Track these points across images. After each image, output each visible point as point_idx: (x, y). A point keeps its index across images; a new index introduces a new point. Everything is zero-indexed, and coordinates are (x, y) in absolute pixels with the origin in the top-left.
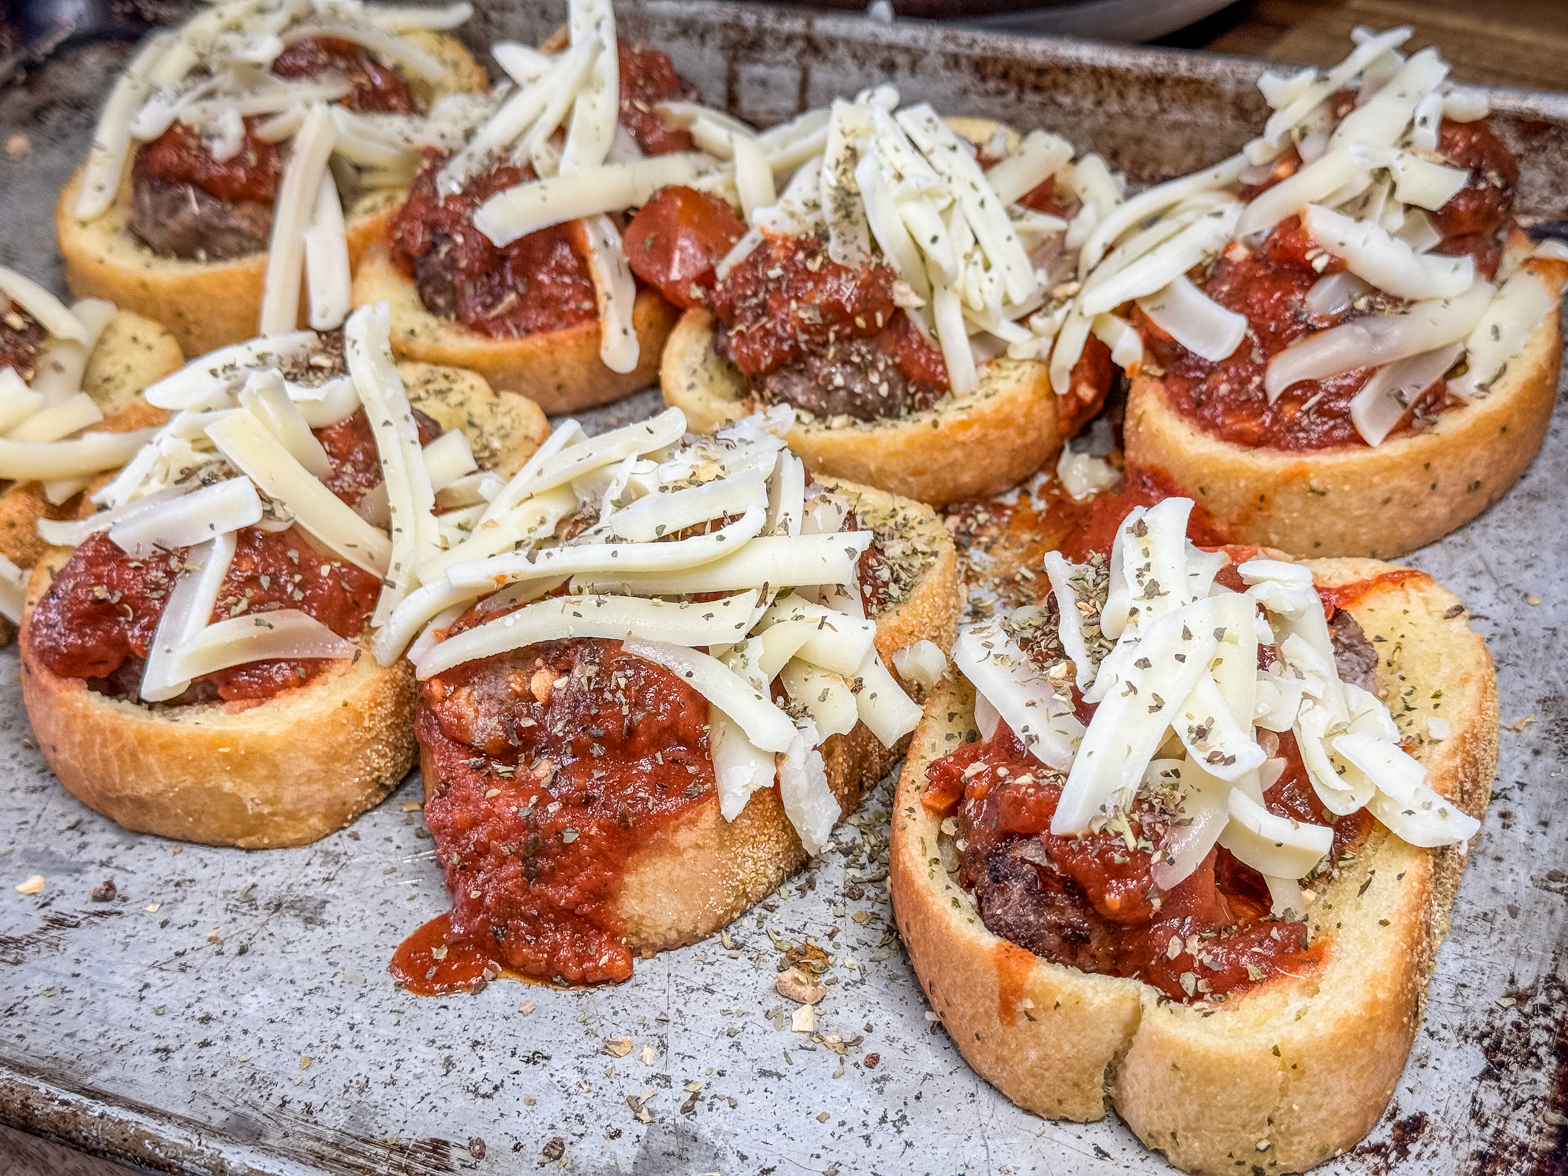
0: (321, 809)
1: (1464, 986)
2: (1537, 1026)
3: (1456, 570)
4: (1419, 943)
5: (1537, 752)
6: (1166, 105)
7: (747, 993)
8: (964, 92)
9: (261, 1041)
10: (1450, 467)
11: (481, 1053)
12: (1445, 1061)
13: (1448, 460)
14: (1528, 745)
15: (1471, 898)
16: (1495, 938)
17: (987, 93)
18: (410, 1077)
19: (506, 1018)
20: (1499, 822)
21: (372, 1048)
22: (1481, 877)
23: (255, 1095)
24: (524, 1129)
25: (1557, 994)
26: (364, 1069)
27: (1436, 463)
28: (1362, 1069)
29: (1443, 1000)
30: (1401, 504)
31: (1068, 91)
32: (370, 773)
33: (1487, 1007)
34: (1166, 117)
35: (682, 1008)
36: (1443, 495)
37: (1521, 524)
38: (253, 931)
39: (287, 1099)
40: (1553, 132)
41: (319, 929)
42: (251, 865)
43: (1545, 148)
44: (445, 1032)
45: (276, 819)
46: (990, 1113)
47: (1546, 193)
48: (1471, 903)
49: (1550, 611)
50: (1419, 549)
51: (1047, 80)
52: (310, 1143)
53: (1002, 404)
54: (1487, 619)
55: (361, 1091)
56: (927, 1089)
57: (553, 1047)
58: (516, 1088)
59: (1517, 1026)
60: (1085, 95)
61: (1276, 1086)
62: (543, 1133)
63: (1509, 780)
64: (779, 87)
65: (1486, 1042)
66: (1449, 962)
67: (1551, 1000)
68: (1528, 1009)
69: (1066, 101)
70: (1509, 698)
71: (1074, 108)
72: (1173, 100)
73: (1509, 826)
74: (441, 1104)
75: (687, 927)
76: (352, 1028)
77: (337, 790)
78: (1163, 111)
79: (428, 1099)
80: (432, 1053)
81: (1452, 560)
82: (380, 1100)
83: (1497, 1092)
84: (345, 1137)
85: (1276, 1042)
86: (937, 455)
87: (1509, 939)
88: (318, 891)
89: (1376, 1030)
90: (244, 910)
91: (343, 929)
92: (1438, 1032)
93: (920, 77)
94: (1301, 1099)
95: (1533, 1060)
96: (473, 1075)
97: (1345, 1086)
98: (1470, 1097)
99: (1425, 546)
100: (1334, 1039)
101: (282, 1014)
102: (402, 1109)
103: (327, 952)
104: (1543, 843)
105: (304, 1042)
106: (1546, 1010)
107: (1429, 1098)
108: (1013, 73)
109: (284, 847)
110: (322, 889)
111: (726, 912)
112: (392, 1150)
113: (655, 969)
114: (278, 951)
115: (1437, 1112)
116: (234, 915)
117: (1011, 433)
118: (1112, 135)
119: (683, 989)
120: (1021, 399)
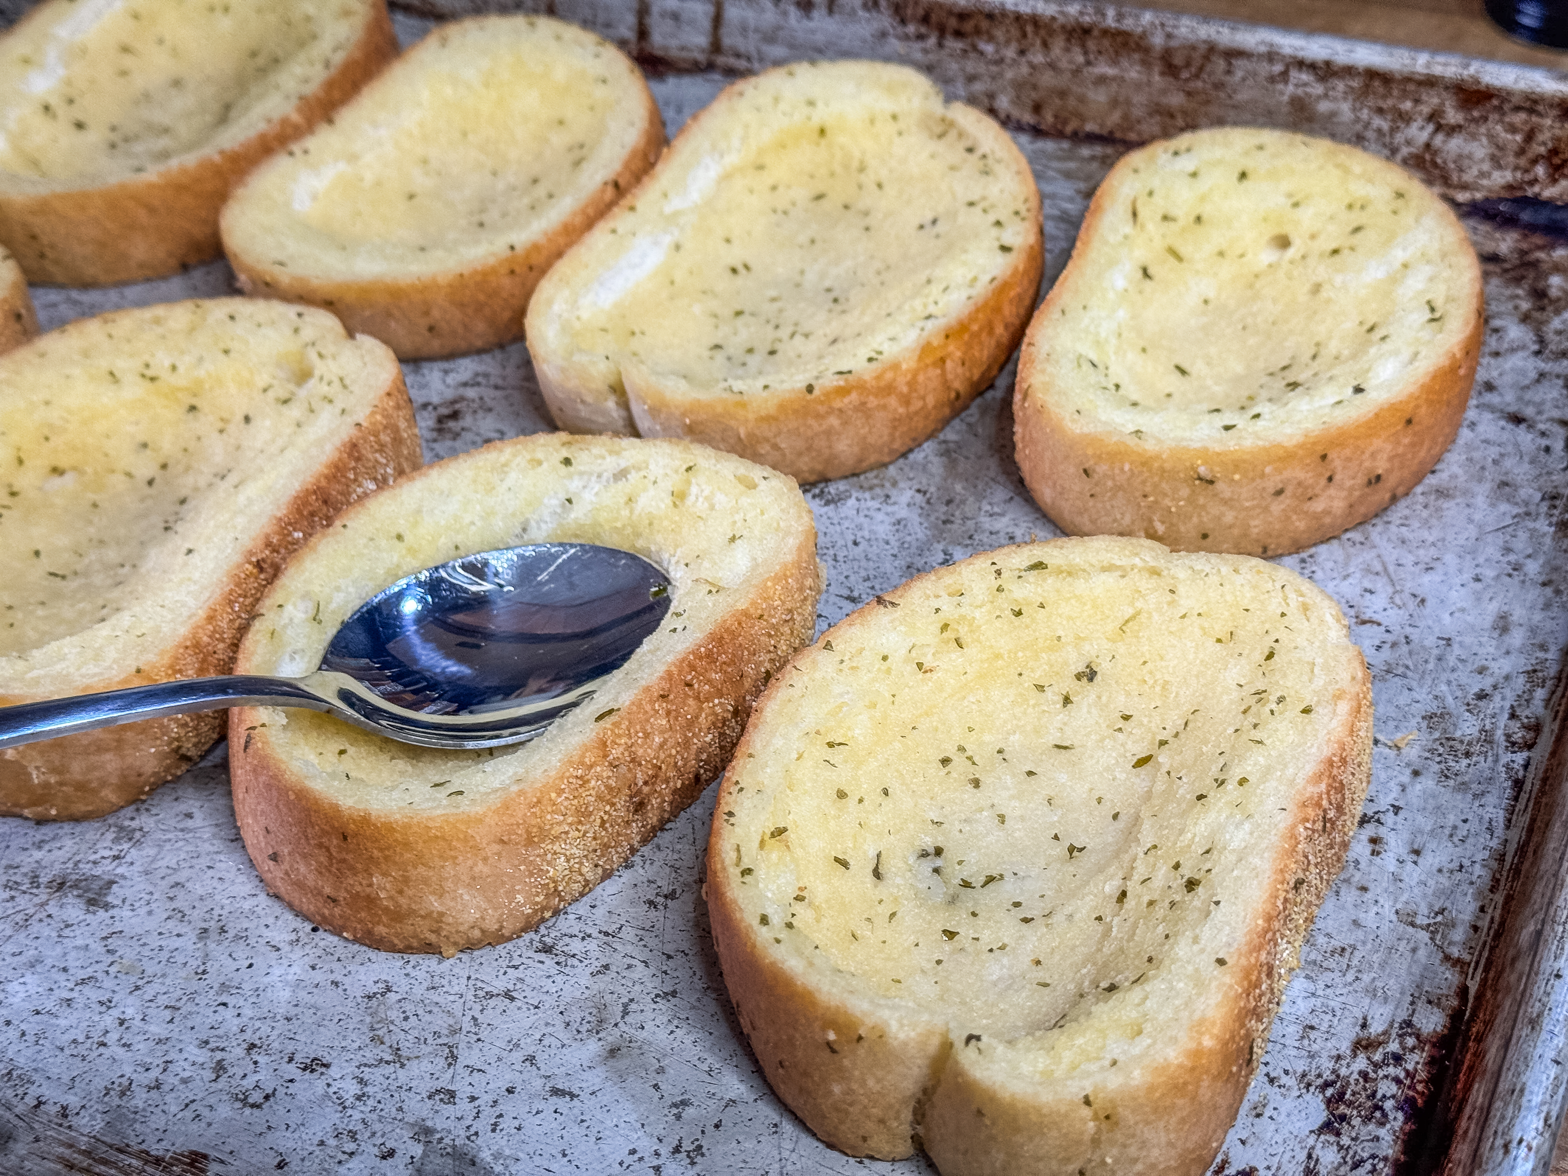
0: (114, 780)
1: (1312, 1028)
2: (1386, 1077)
3: (1352, 570)
4: (1258, 985)
5: (1416, 773)
6: (1092, 57)
7: (550, 1001)
8: (883, 35)
9: (23, 1034)
10: (1349, 459)
11: (256, 1057)
12: (1283, 1110)
13: (1347, 452)
14: (1408, 765)
15: (1329, 931)
16: (1350, 977)
17: (906, 37)
18: (176, 1081)
19: (288, 1019)
20: (1368, 849)
21: (140, 1046)
22: (1343, 908)
23: (10, 1093)
24: (291, 1144)
25: (1410, 1041)
26: (128, 1070)
27: (1332, 455)
28: (1183, 1121)
29: (1288, 1042)
30: (1294, 496)
31: (991, 39)
32: (169, 744)
33: (1334, 1053)
34: (1090, 69)
35: (477, 1015)
36: (1341, 487)
37: (1426, 524)
38: (31, 911)
39: (43, 1099)
40: (1495, 102)
41: (101, 913)
42: (39, 837)
43: (1485, 119)
44: (220, 1032)
45: (64, 788)
46: (791, 1147)
47: (1486, 167)
48: (1328, 935)
49: (1447, 619)
50: (1315, 545)
51: (968, 26)
52: (61, 1150)
53: (884, 372)
54: (1379, 624)
55: (123, 1094)
56: (727, 1118)
57: (334, 1054)
58: (289, 1099)
59: (1364, 1075)
60: (1008, 42)
61: (1087, 1138)
62: (311, 1149)
63: (1384, 802)
64: (692, 22)
65: (1329, 1092)
66: (1299, 1001)
67: (1404, 1049)
68: (1377, 1057)
69: (989, 48)
70: (1392, 712)
71: (997, 57)
72: (1100, 52)
73: (1378, 853)
74: (205, 1112)
75: (492, 925)
76: (121, 1024)
77: (129, 760)
78: (1088, 63)
79: (193, 1106)
80: (203, 1055)
81: (1348, 557)
82: (141, 1105)
83: (1335, 1148)
84: (99, 1144)
85: (1089, 1091)
86: (811, 421)
87: (1366, 978)
88: (106, 869)
89: (1199, 1080)
90: (24, 888)
91: (126, 913)
92: (1278, 1078)
93: (837, 17)
94: (1115, 1151)
95: (1378, 1114)
96: (244, 1082)
97: (1163, 1140)
98: (1305, 1152)
99: (1322, 542)
100: (1151, 1089)
101: (49, 1005)
102: (163, 1118)
103: (105, 938)
104: (1413, 874)
105: (68, 1037)
106: (1398, 1059)
107: (1261, 1150)
108: (934, 18)
109: (76, 819)
110: (110, 868)
111: (535, 912)
112: (146, 1162)
113: (456, 971)
114: (54, 934)
115: (1268, 1168)
116: (13, 893)
117: (893, 402)
118: (1035, 87)
119: (481, 993)
120: (904, 366)
